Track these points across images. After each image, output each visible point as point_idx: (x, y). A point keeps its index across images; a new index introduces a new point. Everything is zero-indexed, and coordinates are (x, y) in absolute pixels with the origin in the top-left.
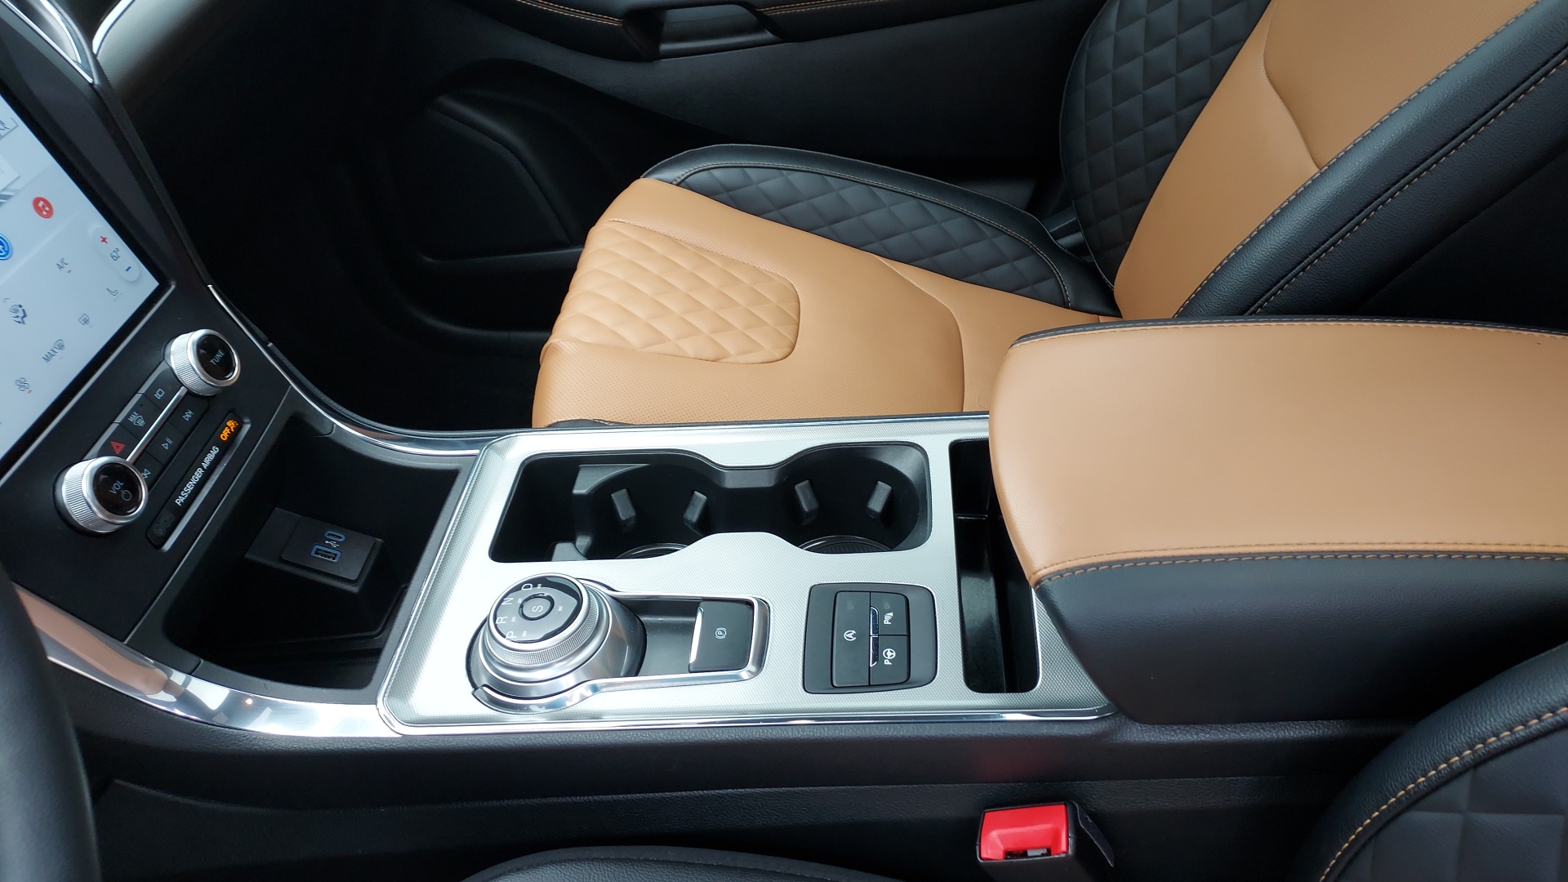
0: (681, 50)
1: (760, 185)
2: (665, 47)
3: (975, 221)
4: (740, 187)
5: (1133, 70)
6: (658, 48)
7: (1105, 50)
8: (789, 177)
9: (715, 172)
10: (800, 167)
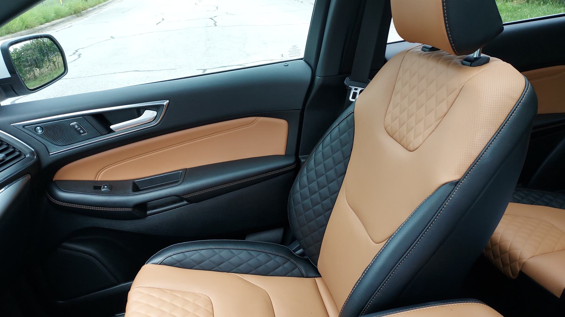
0: (154, 212)
1: (190, 258)
2: (148, 212)
3: (268, 254)
4: (183, 260)
5: (307, 201)
6: (146, 212)
7: (298, 196)
8: (201, 252)
9: (173, 256)
10: (204, 248)
